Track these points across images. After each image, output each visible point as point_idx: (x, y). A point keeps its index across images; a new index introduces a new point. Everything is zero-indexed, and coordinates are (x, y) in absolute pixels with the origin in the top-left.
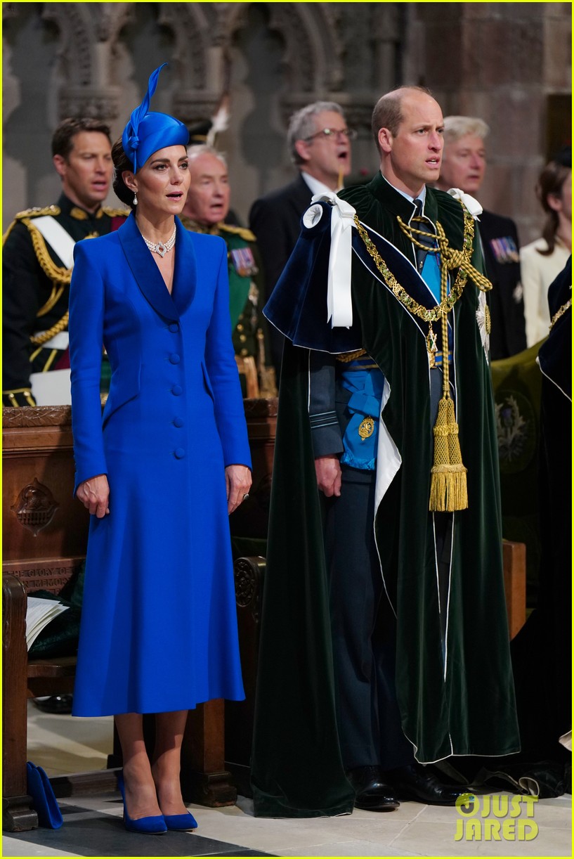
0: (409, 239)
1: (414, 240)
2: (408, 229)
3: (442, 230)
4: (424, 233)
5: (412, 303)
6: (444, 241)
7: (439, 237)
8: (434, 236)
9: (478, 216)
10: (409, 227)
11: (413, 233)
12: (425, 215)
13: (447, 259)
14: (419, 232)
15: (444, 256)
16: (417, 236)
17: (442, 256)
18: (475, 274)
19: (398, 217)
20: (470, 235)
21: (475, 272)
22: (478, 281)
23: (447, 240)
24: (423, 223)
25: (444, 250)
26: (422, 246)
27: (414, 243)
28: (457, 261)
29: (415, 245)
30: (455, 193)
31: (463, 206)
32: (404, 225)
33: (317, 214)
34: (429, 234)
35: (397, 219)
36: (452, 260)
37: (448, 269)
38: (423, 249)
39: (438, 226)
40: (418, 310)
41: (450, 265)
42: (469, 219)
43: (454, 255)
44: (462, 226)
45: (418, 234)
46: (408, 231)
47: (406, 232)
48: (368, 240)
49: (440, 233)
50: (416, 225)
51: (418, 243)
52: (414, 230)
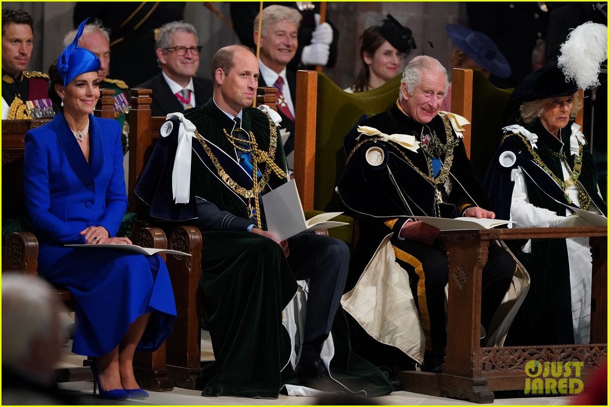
0: (232, 144)
1: (235, 145)
2: (231, 138)
3: (254, 137)
4: (241, 140)
5: (236, 186)
6: (255, 144)
7: (251, 143)
8: (248, 142)
9: (279, 123)
10: (231, 137)
11: (235, 140)
12: (242, 128)
13: (257, 157)
14: (238, 139)
15: (255, 154)
16: (237, 143)
17: (253, 155)
18: (275, 167)
19: (224, 129)
20: (275, 137)
21: (275, 166)
22: (277, 172)
23: (257, 144)
24: (241, 133)
25: (255, 150)
26: (240, 149)
27: (235, 146)
28: (264, 158)
29: (236, 149)
30: (263, 108)
31: (268, 117)
32: (228, 135)
33: (169, 127)
34: (245, 141)
35: (223, 131)
36: (260, 157)
37: (258, 164)
38: (241, 150)
39: (251, 135)
40: (241, 191)
41: (259, 161)
42: (273, 126)
43: (262, 154)
44: (269, 131)
45: (238, 141)
46: (231, 139)
47: (229, 139)
48: (205, 146)
49: (252, 139)
50: (236, 134)
51: (237, 147)
52: (234, 138)
